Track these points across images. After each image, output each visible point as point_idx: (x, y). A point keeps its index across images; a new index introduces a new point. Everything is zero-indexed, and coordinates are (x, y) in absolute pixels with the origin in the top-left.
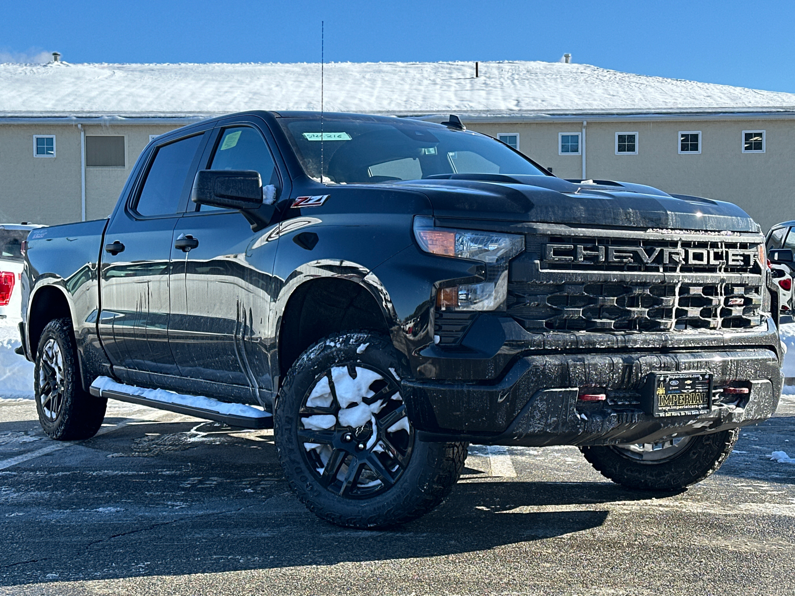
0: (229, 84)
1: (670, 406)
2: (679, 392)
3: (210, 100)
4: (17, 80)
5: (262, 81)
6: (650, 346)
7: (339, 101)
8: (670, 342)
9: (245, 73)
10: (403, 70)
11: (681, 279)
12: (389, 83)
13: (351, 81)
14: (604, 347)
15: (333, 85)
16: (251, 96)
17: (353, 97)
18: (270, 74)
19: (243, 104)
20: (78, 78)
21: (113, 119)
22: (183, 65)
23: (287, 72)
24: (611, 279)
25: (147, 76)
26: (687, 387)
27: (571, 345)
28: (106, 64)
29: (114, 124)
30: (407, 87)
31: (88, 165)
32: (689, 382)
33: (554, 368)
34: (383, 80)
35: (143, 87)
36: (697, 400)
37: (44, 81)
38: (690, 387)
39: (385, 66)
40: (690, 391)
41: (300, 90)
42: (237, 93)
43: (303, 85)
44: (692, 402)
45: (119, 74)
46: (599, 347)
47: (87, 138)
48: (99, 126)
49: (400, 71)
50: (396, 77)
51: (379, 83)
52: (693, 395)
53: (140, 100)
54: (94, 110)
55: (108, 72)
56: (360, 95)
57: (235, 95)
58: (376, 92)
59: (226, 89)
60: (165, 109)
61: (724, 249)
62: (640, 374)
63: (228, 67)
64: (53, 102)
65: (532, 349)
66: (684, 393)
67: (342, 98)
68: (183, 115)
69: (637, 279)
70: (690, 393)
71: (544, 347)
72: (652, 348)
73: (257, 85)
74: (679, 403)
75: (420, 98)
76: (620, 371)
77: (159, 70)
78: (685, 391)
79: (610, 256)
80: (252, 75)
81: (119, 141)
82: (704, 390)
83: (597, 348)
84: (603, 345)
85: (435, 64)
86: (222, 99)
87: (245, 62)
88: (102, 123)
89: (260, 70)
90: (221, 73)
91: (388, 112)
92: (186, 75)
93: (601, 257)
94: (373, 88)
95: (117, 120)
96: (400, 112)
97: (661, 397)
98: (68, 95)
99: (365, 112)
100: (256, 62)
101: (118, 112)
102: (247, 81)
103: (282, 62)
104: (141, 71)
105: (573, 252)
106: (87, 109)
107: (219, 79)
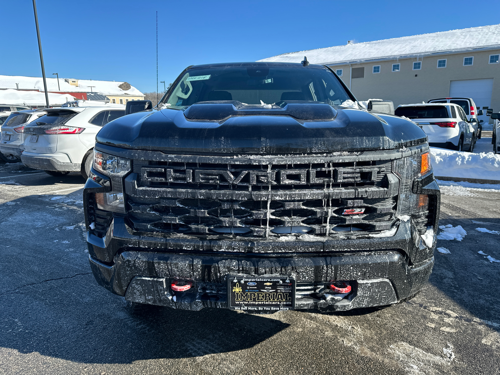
0: (406, 44)
1: (249, 302)
2: (258, 291)
3: (396, 51)
4: (335, 52)
5: (419, 41)
6: (235, 251)
7: (447, 46)
8: (256, 249)
9: (412, 39)
10: (481, 29)
11: (270, 197)
12: (472, 36)
13: (455, 37)
14: (190, 249)
15: (448, 39)
16: (412, 47)
17: (454, 44)
18: (422, 38)
19: (408, 51)
20: (353, 49)
21: (361, 62)
22: (391, 39)
23: (429, 37)
24: (198, 197)
25: (377, 44)
26: (266, 288)
27: (161, 246)
28: (365, 42)
29: (361, 63)
30: (480, 37)
31: (352, 78)
32: (268, 284)
33: (142, 263)
34: (470, 35)
35: (374, 49)
36: (278, 298)
37: (343, 51)
38: (270, 288)
39: (473, 29)
40: (271, 291)
41: (433, 43)
42: (407, 47)
43: (435, 41)
44: (274, 299)
45: (368, 45)
46: (186, 249)
47: (352, 69)
48: (356, 64)
49: (479, 30)
50: (476, 33)
51: (468, 36)
52: (274, 294)
53: (371, 54)
54: (355, 59)
55: (364, 45)
56: (458, 42)
57: (406, 48)
58: (465, 40)
59: (404, 46)
60: (379, 56)
61: (332, 169)
62: (219, 274)
63: (407, 38)
64: (343, 58)
65: (130, 246)
66: (263, 292)
67: (449, 44)
68: (385, 58)
69: (223, 197)
70: (271, 292)
71: (139, 246)
72: (237, 252)
73: (416, 43)
74: (258, 299)
75: (485, 40)
76: (199, 270)
77: (381, 42)
78: (265, 291)
79: (196, 178)
80: (415, 40)
81: (363, 69)
82: (287, 291)
83: (184, 250)
84: (189, 248)
85: (497, 25)
86: (401, 50)
87: (414, 35)
88: (357, 63)
89: (419, 37)
90: (404, 40)
91: (468, 48)
92: (391, 43)
93: (188, 179)
94: (464, 39)
95: (362, 62)
96: (473, 47)
97: (237, 294)
98: (349, 55)
99: (457, 49)
100: (419, 34)
101: (363, 59)
102: (413, 42)
103: (429, 33)
104: (375, 43)
105: (164, 175)
106: (353, 59)
107: (402, 43)
